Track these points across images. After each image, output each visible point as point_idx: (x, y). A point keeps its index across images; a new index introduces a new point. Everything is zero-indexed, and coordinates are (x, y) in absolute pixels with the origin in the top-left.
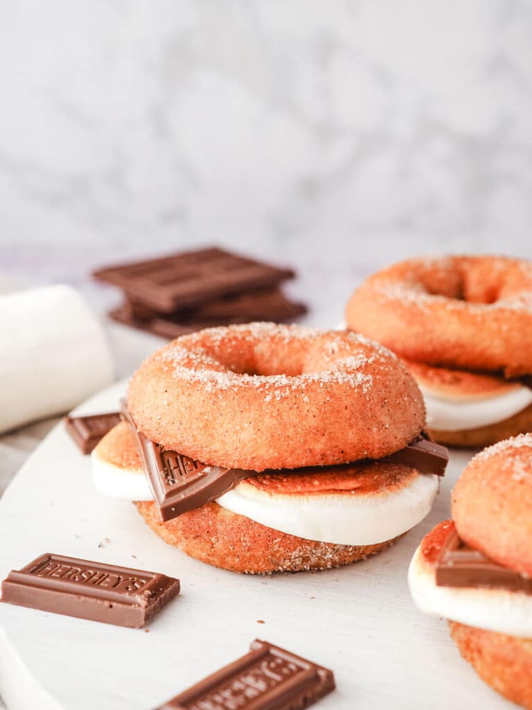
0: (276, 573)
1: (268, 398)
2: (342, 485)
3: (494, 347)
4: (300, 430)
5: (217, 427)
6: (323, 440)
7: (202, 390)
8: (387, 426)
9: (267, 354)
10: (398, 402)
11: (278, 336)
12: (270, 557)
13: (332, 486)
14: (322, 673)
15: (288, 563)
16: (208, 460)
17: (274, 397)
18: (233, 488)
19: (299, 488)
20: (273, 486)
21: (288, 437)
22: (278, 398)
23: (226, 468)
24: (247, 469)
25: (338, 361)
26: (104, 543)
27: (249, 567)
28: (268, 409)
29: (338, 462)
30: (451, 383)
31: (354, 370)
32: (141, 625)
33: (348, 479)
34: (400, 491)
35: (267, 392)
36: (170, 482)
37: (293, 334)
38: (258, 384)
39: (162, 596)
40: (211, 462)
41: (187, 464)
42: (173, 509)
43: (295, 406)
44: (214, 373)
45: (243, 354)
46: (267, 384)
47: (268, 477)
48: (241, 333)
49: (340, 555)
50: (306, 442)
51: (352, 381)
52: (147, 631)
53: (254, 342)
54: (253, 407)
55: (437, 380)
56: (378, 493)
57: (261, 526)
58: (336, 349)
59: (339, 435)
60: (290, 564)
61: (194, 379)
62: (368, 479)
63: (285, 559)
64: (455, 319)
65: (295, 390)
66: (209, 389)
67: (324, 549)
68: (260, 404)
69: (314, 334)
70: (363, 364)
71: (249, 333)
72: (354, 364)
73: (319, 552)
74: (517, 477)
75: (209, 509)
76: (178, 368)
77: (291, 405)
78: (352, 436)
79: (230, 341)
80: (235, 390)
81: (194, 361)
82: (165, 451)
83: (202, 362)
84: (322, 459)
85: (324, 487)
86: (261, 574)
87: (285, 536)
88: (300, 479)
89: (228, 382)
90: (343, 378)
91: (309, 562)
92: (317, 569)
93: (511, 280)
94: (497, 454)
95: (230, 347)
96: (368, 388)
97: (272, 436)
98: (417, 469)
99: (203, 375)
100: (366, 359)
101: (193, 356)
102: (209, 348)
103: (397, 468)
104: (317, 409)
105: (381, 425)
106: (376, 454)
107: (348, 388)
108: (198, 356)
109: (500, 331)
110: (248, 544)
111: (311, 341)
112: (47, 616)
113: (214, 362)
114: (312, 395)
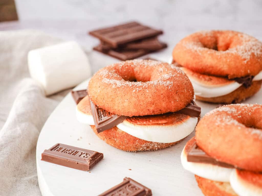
0: (137, 152)
1: (134, 91)
2: (160, 122)
3: (224, 68)
4: (145, 102)
5: (116, 100)
6: (153, 106)
7: (111, 87)
8: (177, 101)
9: (139, 72)
10: (182, 91)
11: (143, 65)
12: (135, 146)
13: (156, 122)
14: (147, 190)
15: (141, 149)
16: (113, 112)
17: (136, 90)
18: (122, 122)
19: (145, 123)
20: (136, 122)
21: (141, 105)
22: (138, 91)
23: (119, 115)
24: (126, 116)
25: (162, 75)
26: (79, 139)
27: (128, 149)
28: (134, 95)
29: (159, 114)
30: (208, 81)
31: (167, 80)
32: (88, 170)
33: (163, 120)
34: (182, 124)
35: (134, 88)
36: (100, 120)
37: (148, 64)
38: (131, 85)
39: (96, 160)
40: (114, 113)
41: (106, 113)
42: (101, 129)
43: (144, 94)
44: (116, 81)
45: (130, 72)
46: (134, 86)
47: (134, 118)
48: (130, 64)
49: (160, 146)
50: (147, 106)
51: (165, 84)
52: (90, 172)
53: (134, 67)
54: (128, 94)
55: (203, 79)
56: (173, 125)
57: (131, 136)
58: (162, 71)
59: (159, 104)
60: (142, 149)
61: (109, 83)
62: (170, 119)
63: (140, 147)
64: (210, 57)
65: (144, 88)
66: (114, 87)
67: (154, 144)
68: (131, 93)
69: (156, 64)
70: (171, 77)
71: (132, 63)
72: (167, 77)
73: (152, 145)
74: (217, 124)
75: (114, 129)
76: (104, 79)
77: (142, 94)
78: (164, 104)
79: (125, 67)
80: (123, 87)
81: (110, 76)
82: (99, 108)
83: (113, 76)
84: (153, 113)
85: (153, 123)
86: (133, 151)
87: (140, 139)
88: (146, 120)
89: (121, 84)
90: (162, 83)
91: (149, 148)
92: (153, 150)
93: (235, 41)
94: (213, 114)
95: (125, 69)
96: (170, 87)
97: (135, 104)
98: (189, 115)
99: (112, 81)
100: (172, 75)
101: (110, 74)
102: (117, 70)
103: (181, 115)
104: (151, 95)
105: (175, 100)
106: (173, 110)
107: (163, 87)
108: (112, 74)
109: (227, 61)
110: (127, 142)
111: (154, 67)
112: (57, 166)
113: (117, 76)
114: (150, 90)
